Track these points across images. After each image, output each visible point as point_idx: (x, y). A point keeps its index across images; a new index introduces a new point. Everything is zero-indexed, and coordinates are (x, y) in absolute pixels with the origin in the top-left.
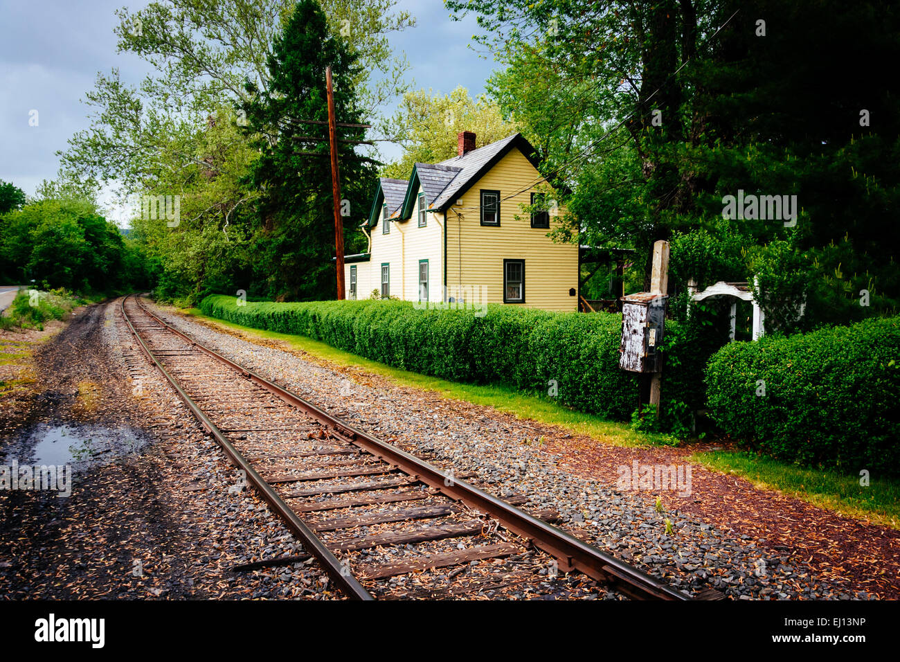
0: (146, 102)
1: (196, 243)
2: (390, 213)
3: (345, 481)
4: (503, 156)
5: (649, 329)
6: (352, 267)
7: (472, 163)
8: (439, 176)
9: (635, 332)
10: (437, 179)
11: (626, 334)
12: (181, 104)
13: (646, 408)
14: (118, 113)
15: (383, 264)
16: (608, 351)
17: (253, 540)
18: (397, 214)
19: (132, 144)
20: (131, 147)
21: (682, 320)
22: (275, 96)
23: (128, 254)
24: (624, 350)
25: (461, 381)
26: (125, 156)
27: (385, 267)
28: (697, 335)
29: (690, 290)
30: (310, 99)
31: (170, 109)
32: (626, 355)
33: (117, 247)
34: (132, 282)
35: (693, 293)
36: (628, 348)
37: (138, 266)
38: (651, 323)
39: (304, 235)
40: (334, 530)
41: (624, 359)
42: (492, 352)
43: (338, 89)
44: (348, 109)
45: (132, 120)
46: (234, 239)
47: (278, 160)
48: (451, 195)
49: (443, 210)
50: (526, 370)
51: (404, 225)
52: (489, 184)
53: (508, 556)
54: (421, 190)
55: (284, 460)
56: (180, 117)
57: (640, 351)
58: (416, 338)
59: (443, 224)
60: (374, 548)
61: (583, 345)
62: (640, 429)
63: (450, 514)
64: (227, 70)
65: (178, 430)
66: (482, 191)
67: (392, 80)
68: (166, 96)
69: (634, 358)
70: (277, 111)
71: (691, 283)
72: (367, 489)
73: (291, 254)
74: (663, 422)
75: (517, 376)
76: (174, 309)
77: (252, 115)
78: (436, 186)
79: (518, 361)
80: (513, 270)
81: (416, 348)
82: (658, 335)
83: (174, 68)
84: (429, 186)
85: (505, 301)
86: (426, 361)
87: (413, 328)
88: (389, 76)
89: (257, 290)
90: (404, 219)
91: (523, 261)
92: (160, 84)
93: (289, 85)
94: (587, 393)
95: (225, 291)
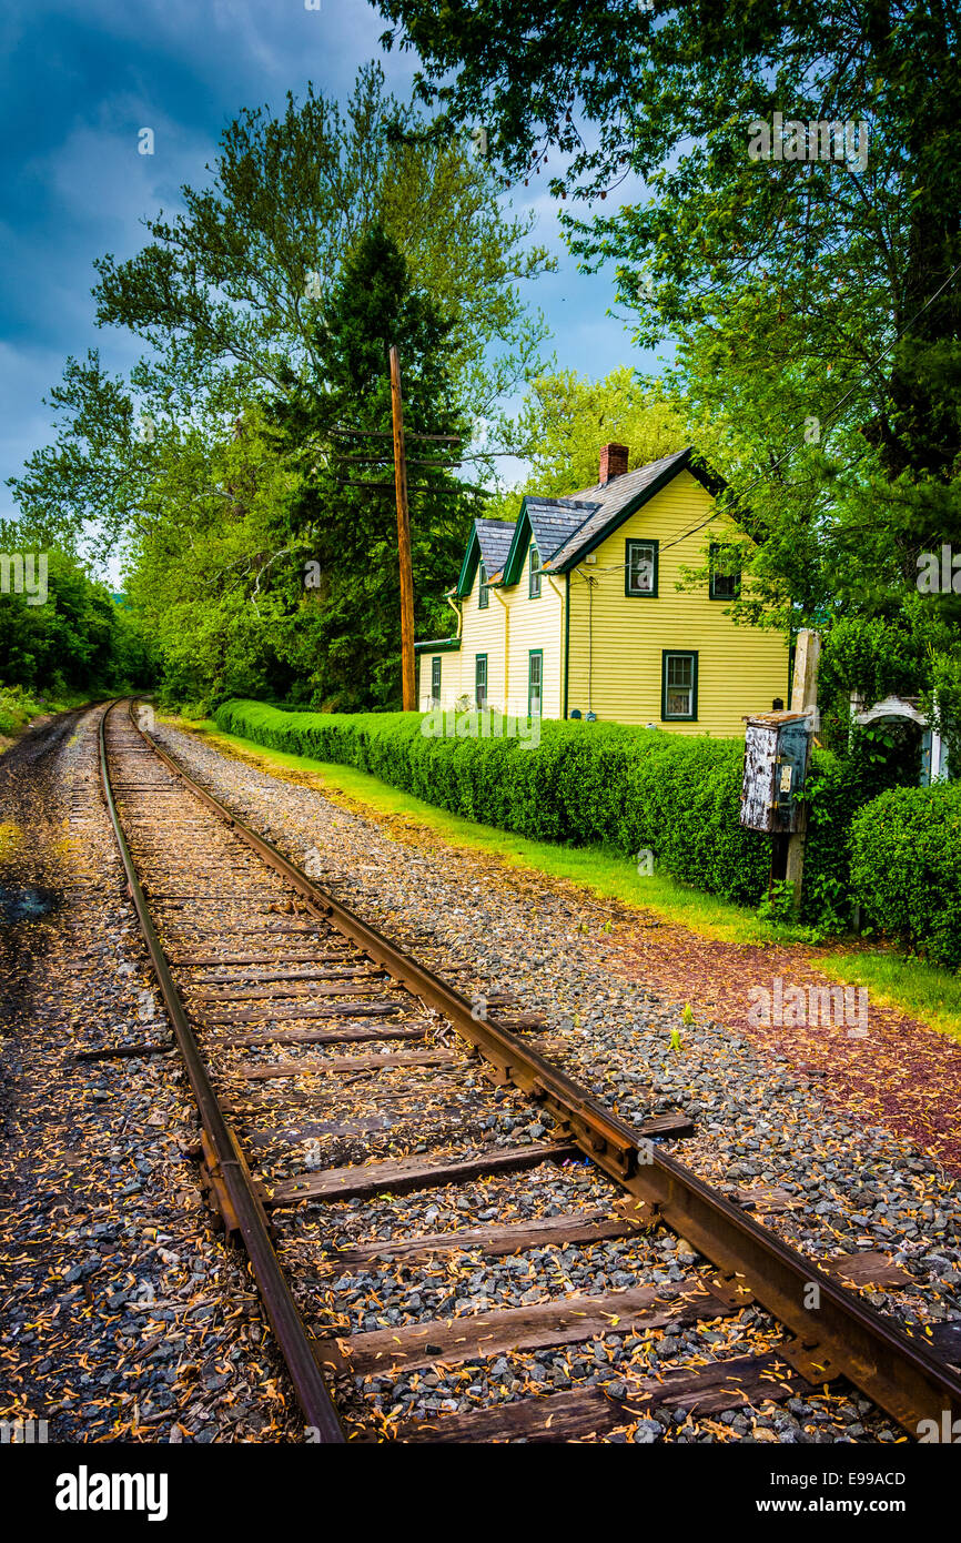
0: (139, 400)
1: (211, 618)
2: (488, 575)
3: (286, 967)
4: (665, 484)
5: (780, 766)
6: (434, 659)
7: (614, 497)
8: (565, 518)
9: (761, 770)
10: (559, 521)
11: (750, 773)
12: (190, 404)
13: (778, 886)
14: (97, 420)
15: (478, 656)
16: (728, 798)
17: (115, 1028)
18: (498, 578)
19: (118, 466)
20: (117, 471)
21: (841, 753)
22: (328, 388)
23: (123, 633)
24: (746, 797)
25: (547, 839)
26: (107, 484)
27: (481, 663)
28: (860, 777)
29: (853, 707)
30: (375, 393)
31: (174, 410)
32: (748, 805)
33: (104, 622)
34: (130, 677)
35: (857, 712)
36: (751, 795)
37: (140, 653)
38: (783, 756)
39: (365, 609)
40: (231, 1023)
41: (746, 811)
42: (589, 798)
43: (422, 375)
44: (438, 408)
45: (118, 430)
46: (268, 614)
47: (326, 492)
48: (576, 548)
49: (565, 571)
50: (634, 826)
51: (509, 595)
52: (639, 528)
53: (438, 1065)
54: (533, 540)
55: (218, 937)
56: (191, 422)
57: (766, 796)
58: (487, 773)
59: (564, 594)
60: (269, 1045)
61: (700, 787)
62: (769, 917)
63: (397, 1012)
64: (261, 347)
65: (95, 894)
66: (629, 541)
67: (518, 356)
68: (169, 391)
69: (758, 810)
70: (326, 413)
71: (855, 697)
72: (308, 979)
73: (344, 638)
74: (806, 908)
75: (623, 833)
76: (179, 721)
77: (289, 421)
78: (557, 534)
79: (623, 812)
80: (679, 667)
81: (488, 789)
82: (797, 776)
83: (179, 347)
84: (544, 533)
85: (664, 718)
86: (501, 809)
87: (484, 757)
88: (515, 351)
89: (303, 695)
90: (509, 584)
91: (695, 653)
92: (160, 373)
93: (344, 373)
94: (704, 862)
95: (253, 695)
